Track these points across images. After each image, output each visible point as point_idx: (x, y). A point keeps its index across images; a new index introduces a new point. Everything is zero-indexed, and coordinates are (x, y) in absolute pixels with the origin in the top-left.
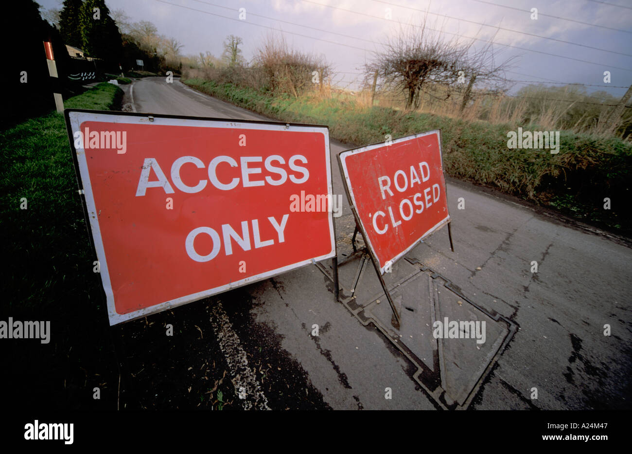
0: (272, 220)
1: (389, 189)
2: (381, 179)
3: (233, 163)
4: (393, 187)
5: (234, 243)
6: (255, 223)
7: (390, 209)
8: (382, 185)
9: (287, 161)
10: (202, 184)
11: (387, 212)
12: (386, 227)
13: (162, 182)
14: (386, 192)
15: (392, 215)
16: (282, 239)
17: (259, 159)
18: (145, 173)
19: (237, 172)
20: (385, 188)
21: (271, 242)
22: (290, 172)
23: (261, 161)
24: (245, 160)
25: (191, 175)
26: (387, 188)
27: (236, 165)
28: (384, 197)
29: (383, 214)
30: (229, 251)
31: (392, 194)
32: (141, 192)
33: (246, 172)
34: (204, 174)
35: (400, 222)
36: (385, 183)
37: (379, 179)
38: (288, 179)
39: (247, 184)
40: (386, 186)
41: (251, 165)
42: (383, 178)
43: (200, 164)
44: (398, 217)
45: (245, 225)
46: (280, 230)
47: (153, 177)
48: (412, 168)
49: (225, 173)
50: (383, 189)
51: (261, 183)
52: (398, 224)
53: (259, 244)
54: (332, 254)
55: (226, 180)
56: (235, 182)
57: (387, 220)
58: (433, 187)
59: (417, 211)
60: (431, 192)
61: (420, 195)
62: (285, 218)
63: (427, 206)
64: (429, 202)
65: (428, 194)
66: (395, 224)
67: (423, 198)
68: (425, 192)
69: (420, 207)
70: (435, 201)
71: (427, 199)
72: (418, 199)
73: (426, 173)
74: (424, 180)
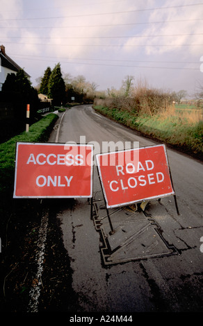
0: (66, 177)
2: (117, 167)
3: (55, 156)
4: (124, 171)
5: (51, 183)
6: (59, 177)
7: (121, 181)
8: (118, 169)
10: (45, 162)
11: (119, 182)
12: (118, 188)
13: (34, 161)
14: (120, 172)
15: (122, 184)
16: (69, 185)
17: (63, 155)
18: (30, 158)
19: (56, 159)
21: (64, 185)
22: (75, 161)
24: (59, 155)
25: (42, 159)
26: (121, 171)
28: (118, 175)
29: (117, 182)
30: (49, 185)
31: (123, 174)
32: (28, 163)
33: (59, 159)
34: (45, 159)
35: (127, 188)
36: (120, 168)
38: (74, 163)
39: (59, 163)
41: (61, 157)
42: (119, 166)
43: (45, 156)
44: (126, 185)
45: (56, 177)
46: (69, 182)
47: (32, 159)
48: (139, 163)
49: (52, 159)
50: (118, 171)
51: (64, 164)
53: (59, 185)
54: (90, 196)
55: (52, 162)
56: (55, 162)
57: (119, 185)
58: (157, 174)
59: (140, 184)
60: (155, 176)
61: (144, 177)
62: (71, 177)
63: (150, 183)
64: (152, 181)
65: (151, 177)
66: (123, 188)
67: (146, 179)
68: (149, 175)
69: (143, 183)
70: (159, 181)
71: (150, 179)
72: (142, 178)
73: (150, 166)
74: (148, 169)
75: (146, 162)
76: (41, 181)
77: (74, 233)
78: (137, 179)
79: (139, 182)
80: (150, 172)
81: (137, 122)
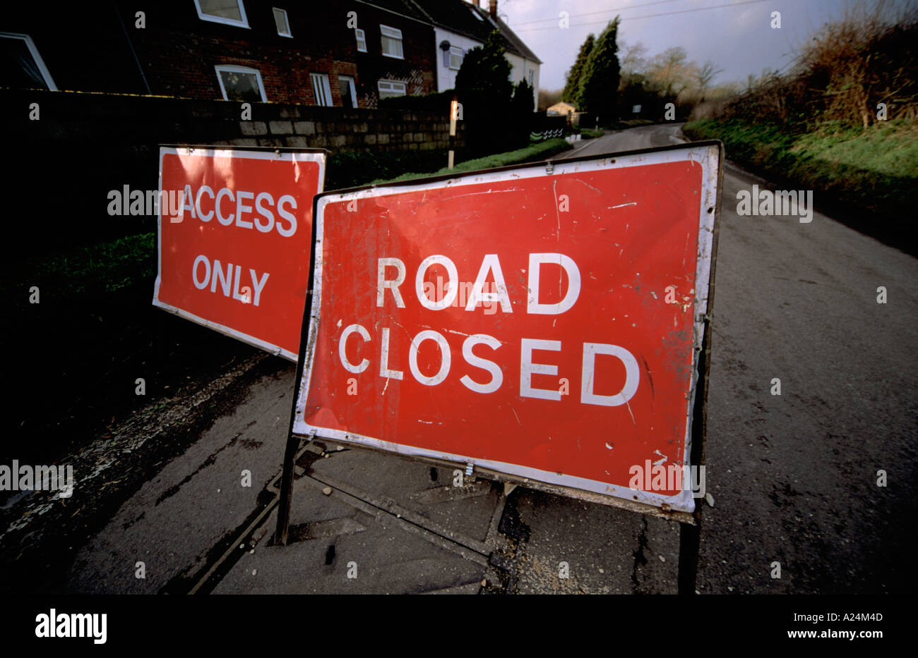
0: (253, 273)
1: (398, 290)
2: (384, 263)
3: (232, 197)
4: (408, 289)
5: (219, 282)
7: (386, 333)
8: (383, 276)
9: (276, 201)
10: (211, 215)
11: (377, 337)
12: (364, 365)
14: (388, 292)
15: (387, 349)
16: (257, 301)
17: (250, 195)
19: (233, 207)
20: (388, 284)
21: (248, 300)
22: (278, 218)
23: (253, 198)
24: (240, 195)
25: (206, 204)
26: (395, 286)
27: (234, 200)
28: (380, 302)
29: (366, 336)
30: (214, 289)
31: (401, 303)
33: (240, 208)
34: (212, 204)
35: (400, 375)
36: (391, 273)
37: (380, 260)
38: (275, 227)
40: (393, 282)
41: (244, 202)
42: (390, 261)
43: (212, 194)
44: (399, 358)
46: (258, 289)
48: (491, 262)
50: (383, 283)
52: (393, 377)
53: (236, 295)
55: (225, 215)
56: (232, 218)
57: (372, 351)
58: (591, 351)
59: (466, 381)
60: (569, 363)
61: (495, 344)
62: (266, 276)
63: (526, 390)
64: (538, 381)
65: (539, 356)
66: (385, 372)
67: (508, 359)
68: (528, 345)
69: (484, 377)
70: (588, 396)
71: (528, 368)
72: (480, 350)
73: (552, 290)
74: (535, 307)
75: (536, 260)
78: (456, 345)
79: (459, 366)
80: (541, 327)
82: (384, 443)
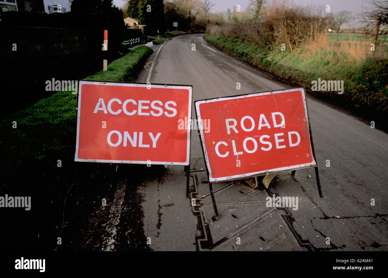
0: (151, 134)
1: (235, 128)
2: (227, 121)
3: (135, 103)
4: (238, 127)
5: (128, 141)
6: (141, 134)
7: (233, 142)
8: (228, 125)
9: (164, 104)
10: (119, 111)
11: (230, 144)
12: (227, 153)
13: (104, 109)
14: (231, 129)
15: (235, 146)
16: (154, 146)
17: (148, 102)
18: (98, 104)
19: (136, 107)
20: (231, 127)
21: (148, 146)
22: (165, 110)
23: (149, 103)
24: (141, 102)
25: (115, 107)
26: (233, 127)
27: (136, 104)
28: (229, 132)
29: (226, 144)
30: (125, 145)
31: (236, 132)
32: (95, 112)
33: (140, 107)
34: (121, 107)
35: (242, 153)
36: (231, 123)
37: (226, 120)
38: (164, 114)
39: (140, 113)
40: (232, 126)
41: (143, 105)
42: (230, 120)
43: (120, 102)
44: (240, 148)
45: (135, 134)
46: (155, 140)
47: (101, 106)
48: (262, 116)
49: (131, 107)
50: (228, 127)
51: (148, 114)
52: (239, 154)
53: (141, 145)
54: (187, 163)
55: (130, 110)
56: (135, 112)
57: (230, 148)
58: (290, 134)
59: (263, 149)
60: (286, 137)
61: (268, 137)
62: (159, 135)
63: (278, 147)
64: (280, 144)
65: (279, 138)
66: (236, 153)
67: (272, 140)
68: (276, 135)
69: (267, 146)
70: (291, 145)
71: (277, 141)
72: (265, 139)
73: (279, 121)
74: (276, 126)
75: (273, 114)
76: (115, 138)
77: (160, 215)
78: (257, 139)
79: (260, 145)
80: (279, 130)
81: (269, 59)
82: (241, 175)
